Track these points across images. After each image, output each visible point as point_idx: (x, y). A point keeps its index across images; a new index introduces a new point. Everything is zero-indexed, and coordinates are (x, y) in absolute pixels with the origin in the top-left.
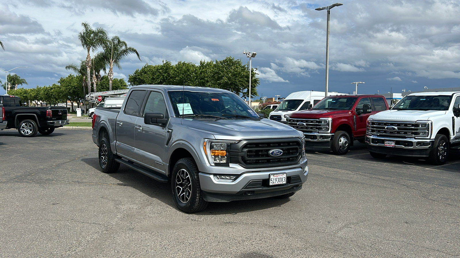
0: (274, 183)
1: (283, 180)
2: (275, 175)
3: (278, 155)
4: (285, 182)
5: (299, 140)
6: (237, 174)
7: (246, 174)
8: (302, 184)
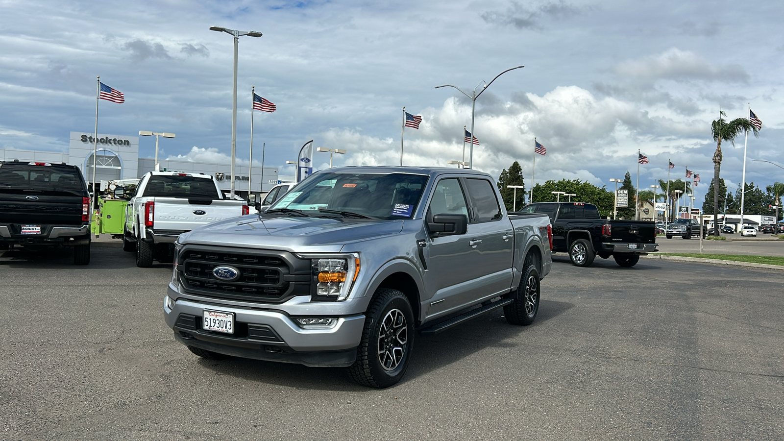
0: (210, 326)
1: (228, 326)
2: (213, 313)
3: (226, 277)
4: (231, 331)
5: (284, 255)
6: (175, 298)
7: (180, 302)
8: (289, 347)
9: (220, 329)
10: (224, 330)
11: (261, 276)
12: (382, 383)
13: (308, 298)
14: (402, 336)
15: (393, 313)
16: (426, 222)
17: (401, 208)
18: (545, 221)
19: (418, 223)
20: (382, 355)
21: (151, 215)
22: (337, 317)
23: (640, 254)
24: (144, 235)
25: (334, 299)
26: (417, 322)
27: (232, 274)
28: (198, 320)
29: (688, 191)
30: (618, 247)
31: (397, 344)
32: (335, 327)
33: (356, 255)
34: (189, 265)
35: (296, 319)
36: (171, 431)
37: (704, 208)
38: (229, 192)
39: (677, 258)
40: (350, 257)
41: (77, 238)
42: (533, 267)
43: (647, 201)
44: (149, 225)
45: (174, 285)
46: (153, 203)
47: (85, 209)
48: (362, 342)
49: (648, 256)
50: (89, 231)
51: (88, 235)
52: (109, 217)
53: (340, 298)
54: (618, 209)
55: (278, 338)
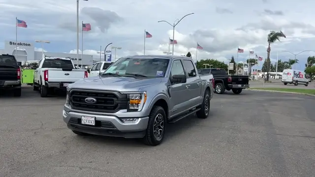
0: (85, 122)
1: (93, 122)
2: (86, 117)
3: (91, 102)
4: (94, 124)
5: (115, 93)
6: (67, 111)
7: (71, 113)
8: (118, 131)
9: (89, 124)
10: (91, 124)
11: (106, 101)
12: (155, 143)
13: (126, 110)
14: (162, 124)
15: (159, 116)
16: (170, 78)
17: (160, 73)
18: (211, 77)
19: (166, 79)
20: (155, 132)
21: (47, 76)
22: (138, 118)
23: (242, 88)
24: (44, 84)
25: (136, 110)
26: (167, 118)
27: (94, 101)
28: (79, 120)
29: (257, 63)
30: (234, 86)
31: (160, 128)
32: (138, 122)
33: (145, 92)
34: (74, 97)
35: (121, 119)
36: (73, 166)
37: (262, 69)
38: (76, 65)
39: (256, 90)
40: (142, 93)
41: (15, 85)
42: (207, 95)
43: (240, 67)
44: (46, 80)
45: (67, 105)
46: (47, 71)
47: (19, 73)
48: (148, 127)
49: (246, 89)
50: (20, 82)
51: (20, 84)
52: (26, 76)
53: (139, 110)
54: (230, 71)
55: (114, 127)
